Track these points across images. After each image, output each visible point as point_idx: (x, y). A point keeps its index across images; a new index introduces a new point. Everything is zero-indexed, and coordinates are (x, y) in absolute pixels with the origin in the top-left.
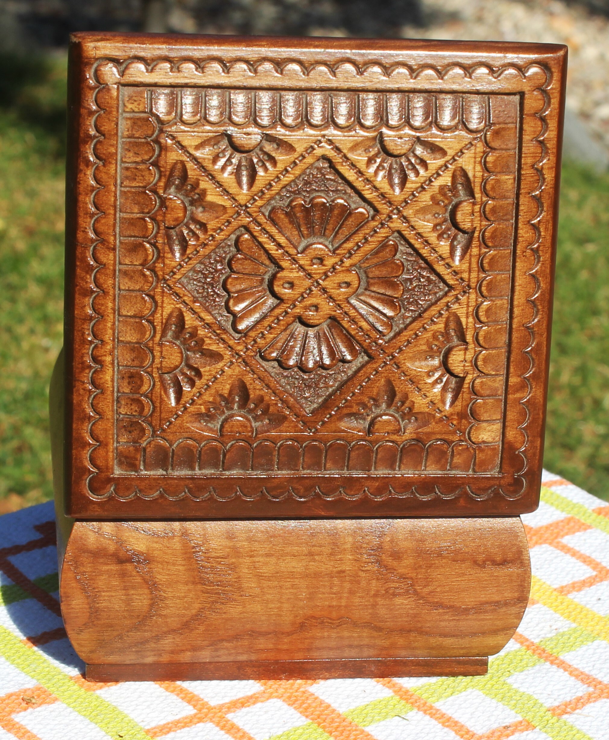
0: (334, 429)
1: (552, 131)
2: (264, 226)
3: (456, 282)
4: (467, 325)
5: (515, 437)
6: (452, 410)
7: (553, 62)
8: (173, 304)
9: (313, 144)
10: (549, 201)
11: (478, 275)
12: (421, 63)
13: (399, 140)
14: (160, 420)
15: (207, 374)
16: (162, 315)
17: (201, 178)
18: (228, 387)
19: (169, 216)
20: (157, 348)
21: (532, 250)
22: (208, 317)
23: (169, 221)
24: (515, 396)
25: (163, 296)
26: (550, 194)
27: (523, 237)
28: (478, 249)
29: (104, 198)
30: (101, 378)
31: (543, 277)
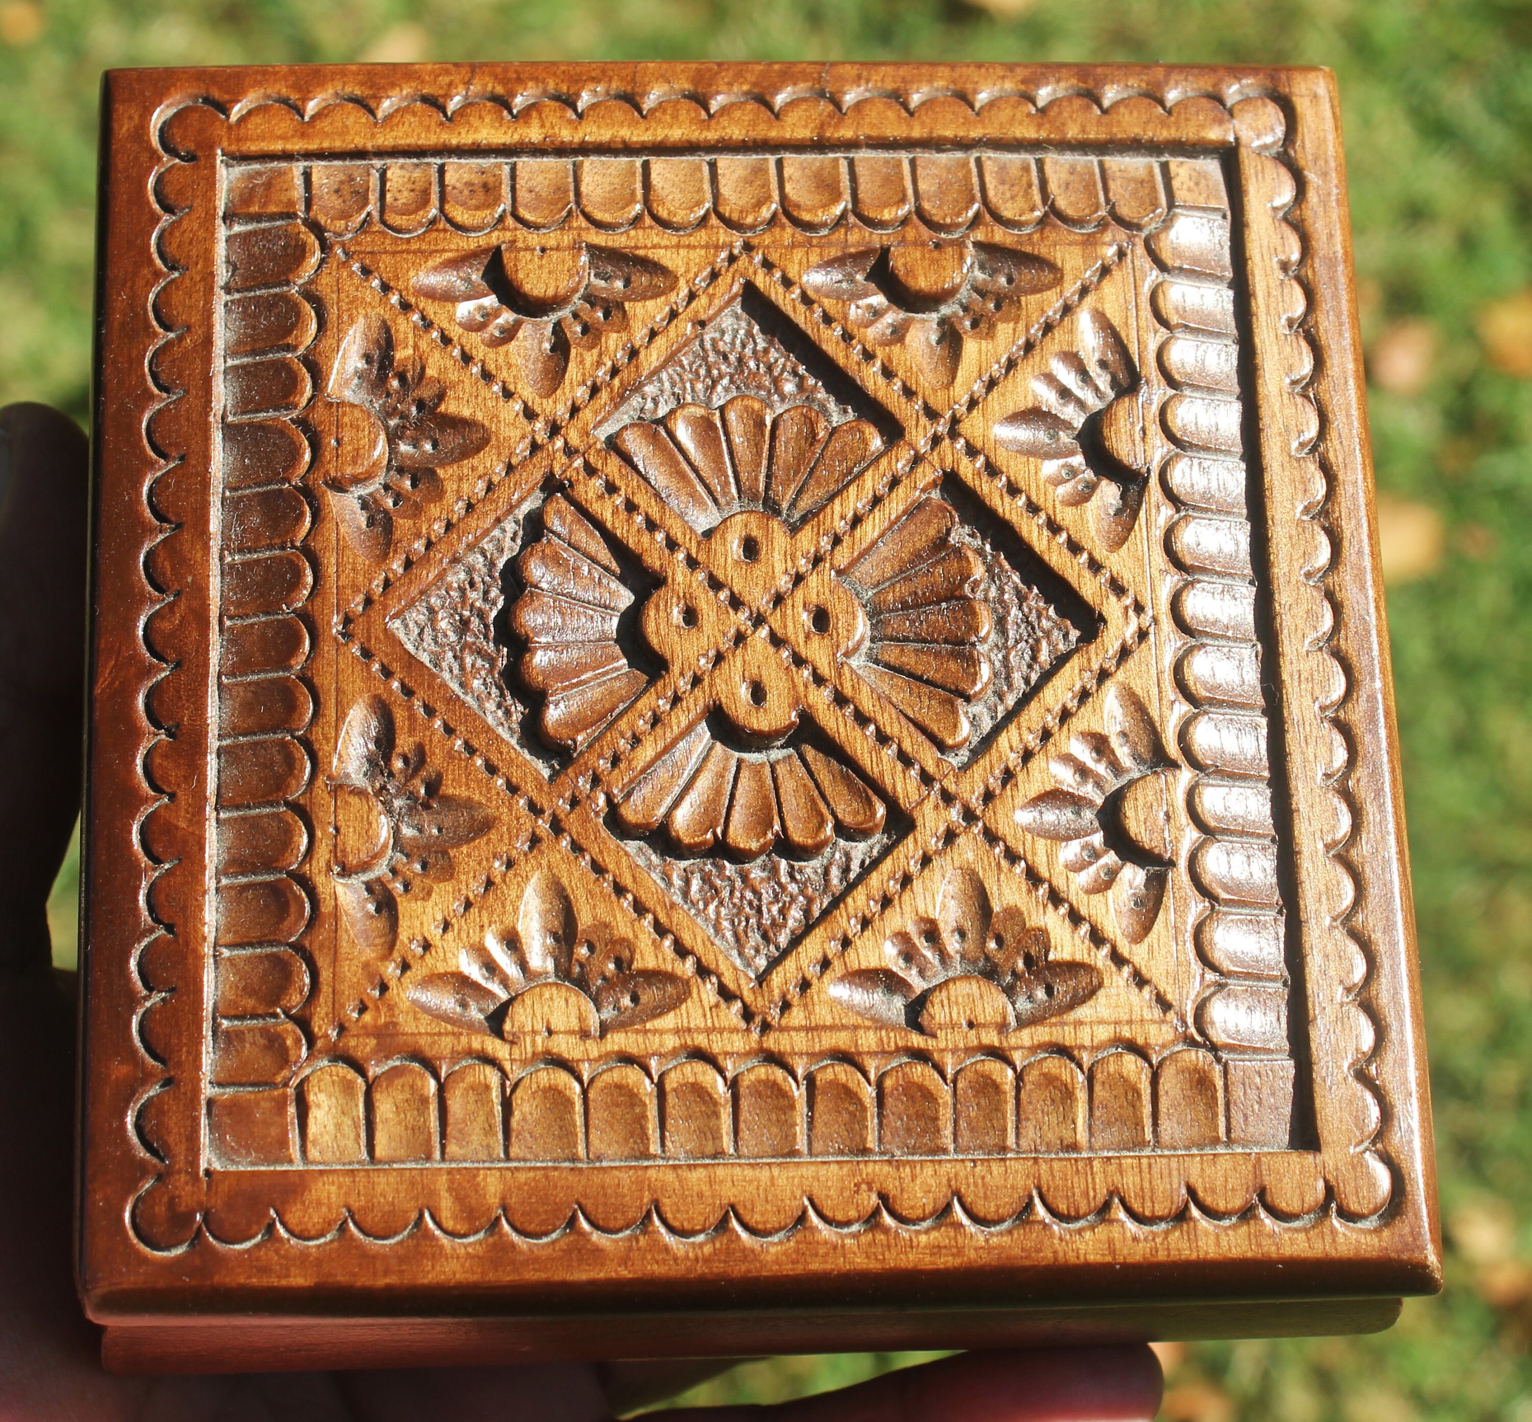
0: (348, 688)
1: (1218, 1244)
2: (905, 481)
3: (776, 992)
4: (655, 1031)
5: (319, 1203)
6: (404, 1005)
7: (1407, 1230)
8: (687, 271)
9: (1131, 593)
10: (1017, 1251)
11: (801, 1054)
12: (1368, 870)
13: (1161, 815)
14: (372, 253)
15: (501, 360)
16: (654, 247)
17: (1021, 326)
18: (466, 413)
19: (918, 255)
20: (567, 239)
21: (876, 1212)
22: (655, 356)
23: (903, 255)
24: (444, 1194)
25: (707, 247)
26: (1039, 1250)
27: (914, 1178)
28: (874, 1047)
29: (949, 116)
30: (481, 118)
31: (797, 1251)
